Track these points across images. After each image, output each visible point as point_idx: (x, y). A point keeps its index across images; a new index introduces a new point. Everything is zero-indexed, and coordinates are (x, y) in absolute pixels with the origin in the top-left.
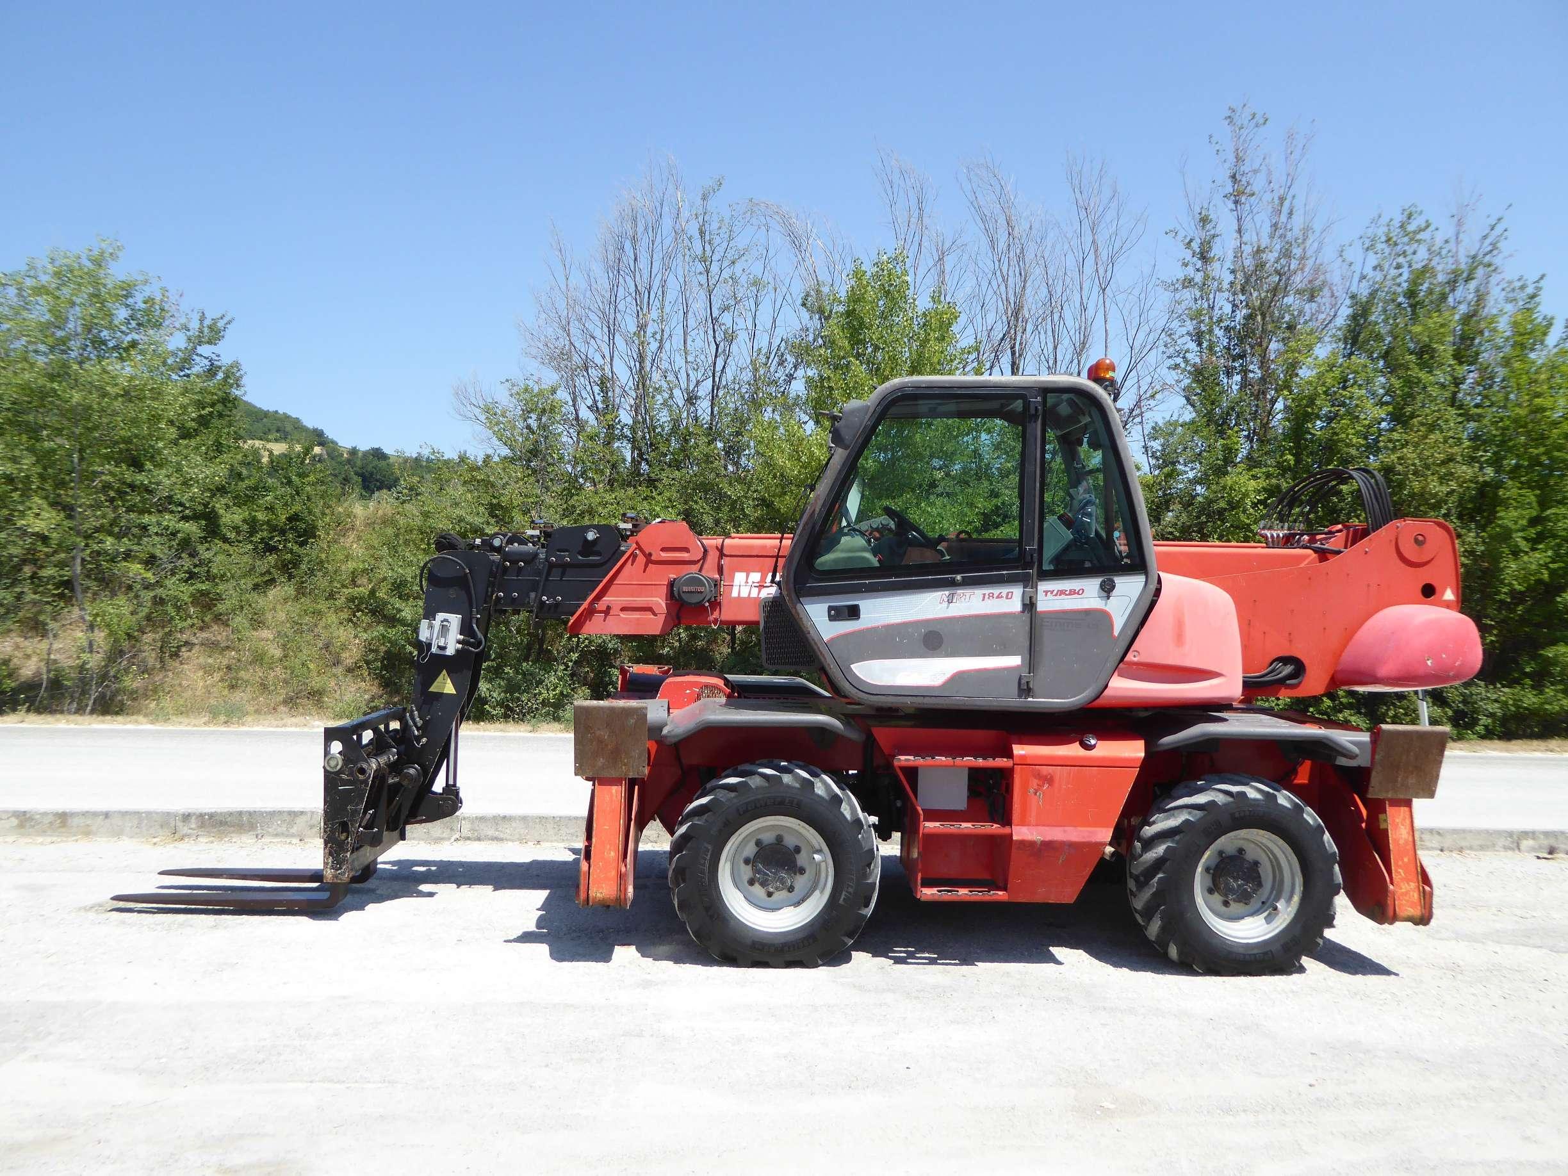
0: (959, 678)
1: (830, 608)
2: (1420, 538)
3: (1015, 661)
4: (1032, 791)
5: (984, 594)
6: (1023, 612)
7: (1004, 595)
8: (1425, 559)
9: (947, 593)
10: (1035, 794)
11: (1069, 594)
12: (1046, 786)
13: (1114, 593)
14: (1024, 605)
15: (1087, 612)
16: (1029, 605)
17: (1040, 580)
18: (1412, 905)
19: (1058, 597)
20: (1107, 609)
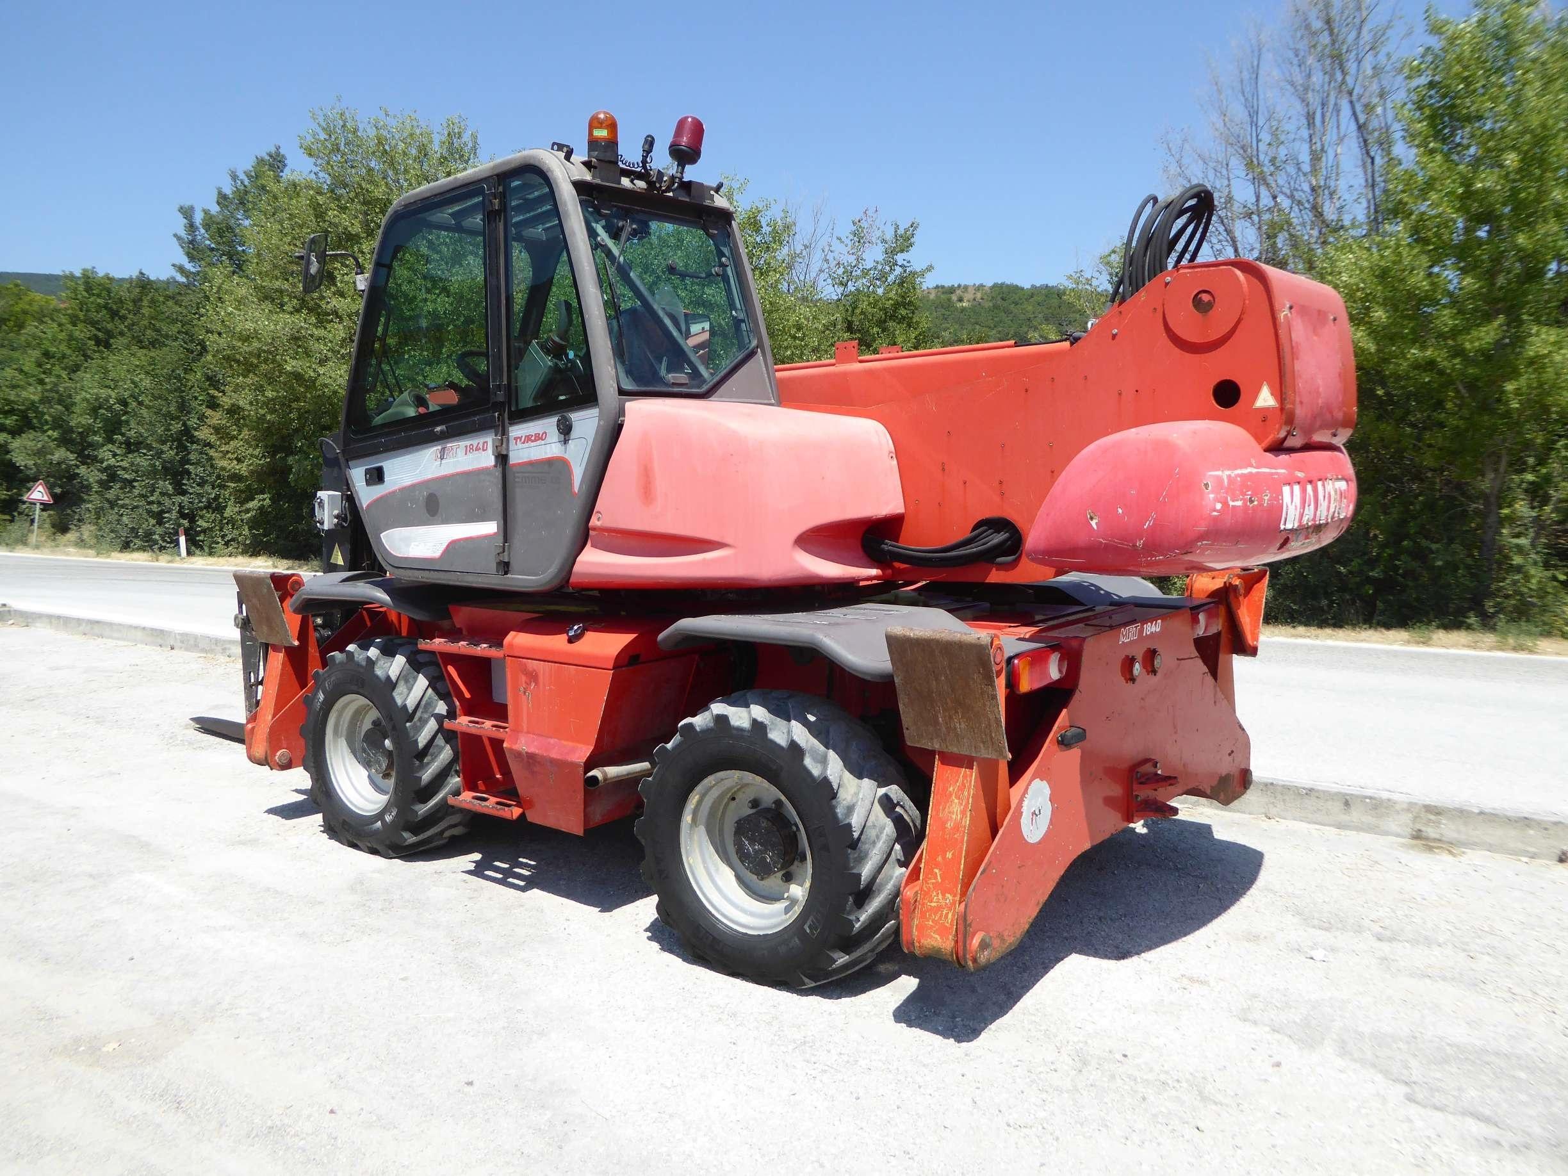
0: (454, 547)
1: (367, 472)
2: (1205, 297)
3: (490, 528)
4: (522, 689)
5: (466, 447)
6: (495, 466)
7: (481, 446)
8: (1214, 336)
9: (440, 447)
10: (525, 693)
11: (535, 440)
12: (533, 685)
13: (574, 434)
14: (497, 457)
15: (550, 462)
16: (502, 459)
17: (511, 424)
18: (943, 930)
19: (526, 445)
20: (566, 456)
